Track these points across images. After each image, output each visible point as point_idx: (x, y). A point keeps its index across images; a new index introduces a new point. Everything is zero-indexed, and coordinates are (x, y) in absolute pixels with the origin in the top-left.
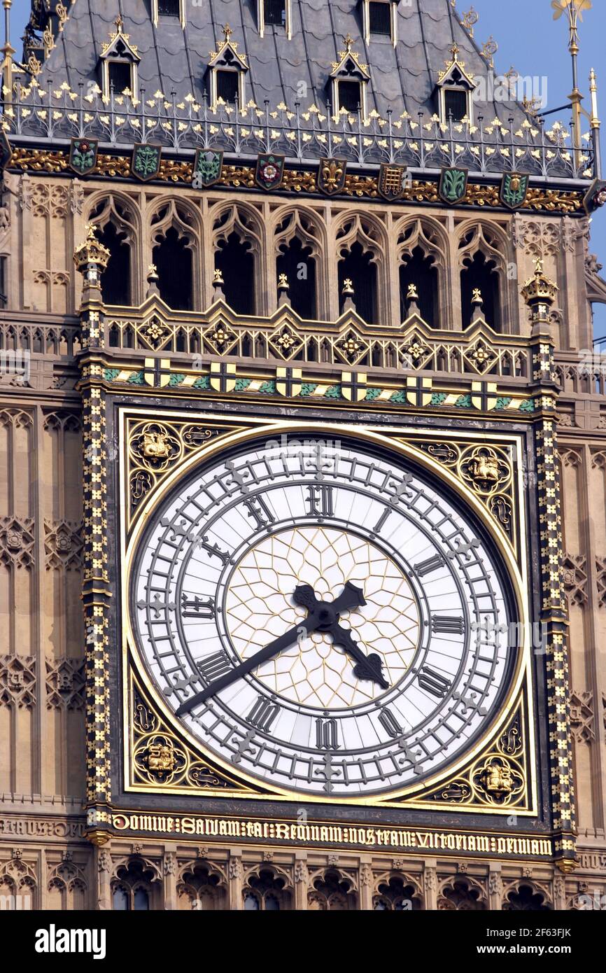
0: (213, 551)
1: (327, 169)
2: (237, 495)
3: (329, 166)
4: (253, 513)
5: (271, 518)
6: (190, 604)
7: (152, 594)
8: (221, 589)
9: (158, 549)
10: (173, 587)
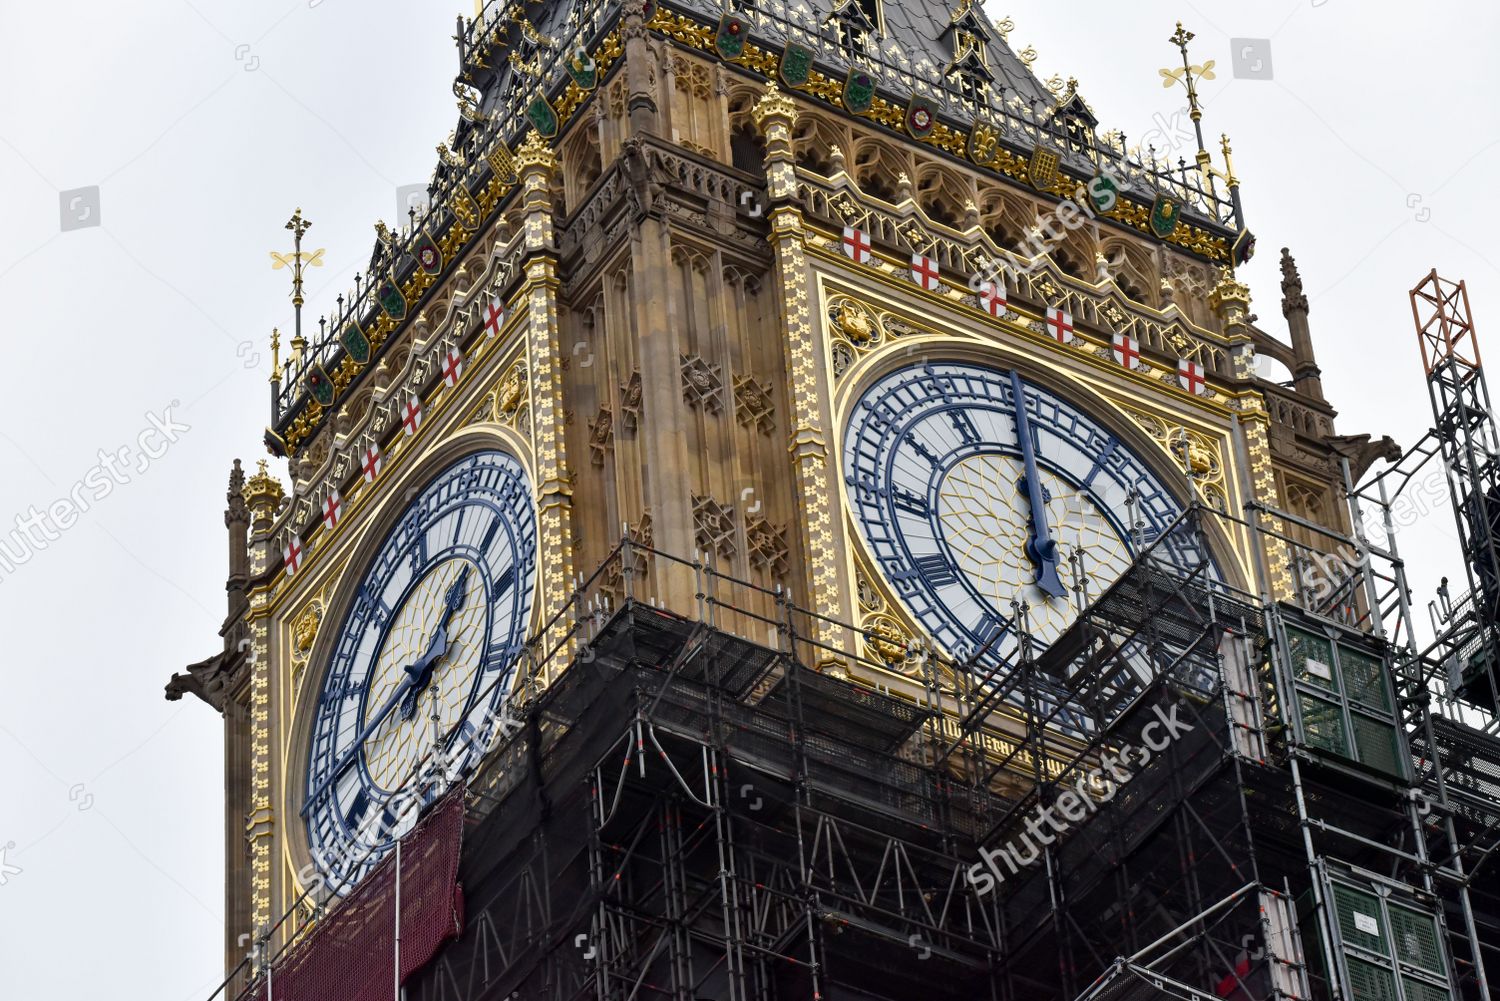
0: (921, 450)
1: (979, 133)
2: (939, 402)
3: (982, 130)
4: (957, 425)
5: (978, 438)
6: (901, 496)
7: (861, 474)
8: (933, 492)
9: (862, 429)
10: (881, 473)
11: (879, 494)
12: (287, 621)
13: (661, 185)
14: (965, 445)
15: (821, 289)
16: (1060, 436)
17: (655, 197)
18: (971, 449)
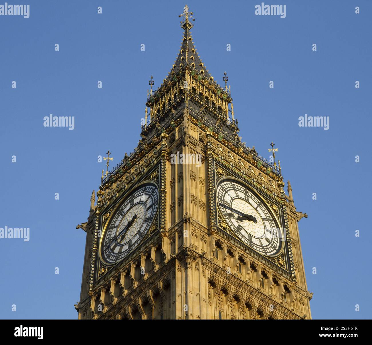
2: (233, 188)
4: (235, 193)
6: (226, 202)
7: (219, 196)
8: (231, 203)
9: (220, 189)
10: (223, 197)
11: (222, 200)
12: (103, 215)
13: (189, 141)
14: (237, 197)
15: (215, 164)
16: (252, 199)
17: (188, 142)
18: (238, 197)
